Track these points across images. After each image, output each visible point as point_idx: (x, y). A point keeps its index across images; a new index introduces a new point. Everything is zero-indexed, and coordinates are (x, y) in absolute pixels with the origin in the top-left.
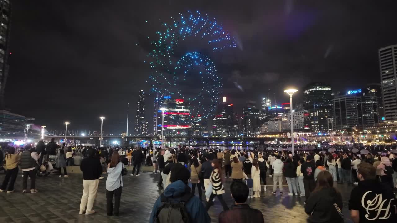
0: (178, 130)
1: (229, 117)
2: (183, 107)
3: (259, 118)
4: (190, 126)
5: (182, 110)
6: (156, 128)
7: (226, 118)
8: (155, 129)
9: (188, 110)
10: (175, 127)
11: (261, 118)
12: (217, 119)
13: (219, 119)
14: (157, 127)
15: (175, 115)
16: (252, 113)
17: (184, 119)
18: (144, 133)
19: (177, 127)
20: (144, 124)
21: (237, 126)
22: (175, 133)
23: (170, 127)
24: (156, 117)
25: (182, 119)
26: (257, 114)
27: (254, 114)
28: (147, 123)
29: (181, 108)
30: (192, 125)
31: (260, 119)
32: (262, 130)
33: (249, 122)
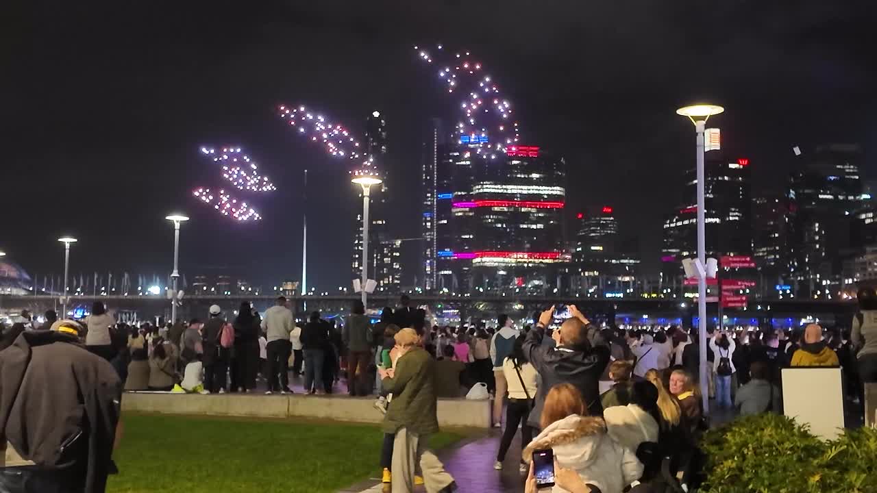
0: (521, 272)
1: (733, 217)
2: (535, 176)
3: (863, 216)
4: (567, 252)
5: (533, 190)
6: (431, 264)
7: (718, 220)
8: (428, 269)
9: (557, 190)
10: (507, 260)
11: (871, 215)
12: (679, 224)
13: (686, 222)
14: (438, 259)
15: (506, 209)
16: (830, 197)
17: (540, 226)
18: (386, 282)
19: (514, 261)
20: (386, 246)
21: (769, 253)
22: (507, 280)
23: (484, 259)
24: (431, 221)
25: (534, 227)
26: (851, 198)
27: (841, 198)
28: (398, 243)
29: (529, 182)
30: (574, 251)
31: (868, 221)
32: (865, 269)
33: (817, 233)
